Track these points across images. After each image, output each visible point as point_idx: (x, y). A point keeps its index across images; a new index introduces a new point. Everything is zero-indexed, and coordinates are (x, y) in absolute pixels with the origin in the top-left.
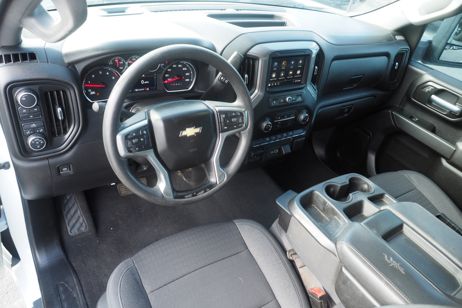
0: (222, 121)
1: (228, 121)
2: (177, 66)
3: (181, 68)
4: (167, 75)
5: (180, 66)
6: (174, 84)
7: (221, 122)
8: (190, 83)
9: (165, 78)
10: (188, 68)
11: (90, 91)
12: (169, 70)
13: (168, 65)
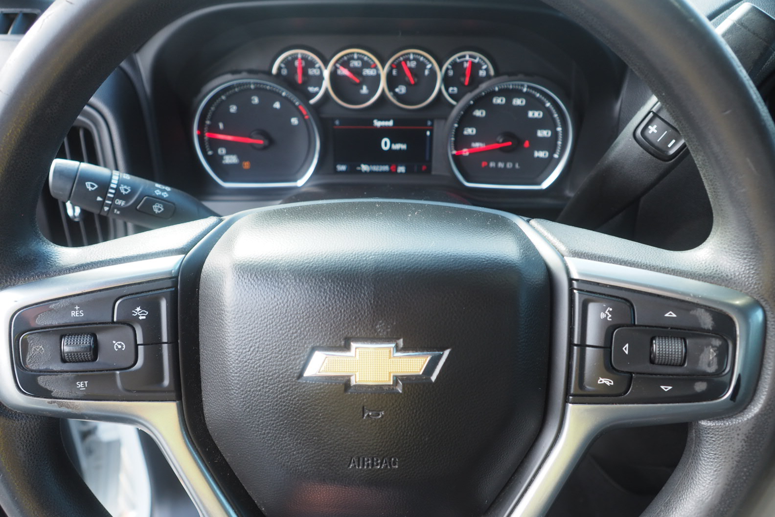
0: (591, 339)
1: (626, 349)
2: (509, 101)
3: (524, 110)
4: (470, 131)
5: (518, 102)
6: (492, 164)
7: (583, 345)
8: (548, 165)
9: (461, 141)
10: (547, 111)
11: (222, 151)
12: (478, 113)
13: (471, 91)
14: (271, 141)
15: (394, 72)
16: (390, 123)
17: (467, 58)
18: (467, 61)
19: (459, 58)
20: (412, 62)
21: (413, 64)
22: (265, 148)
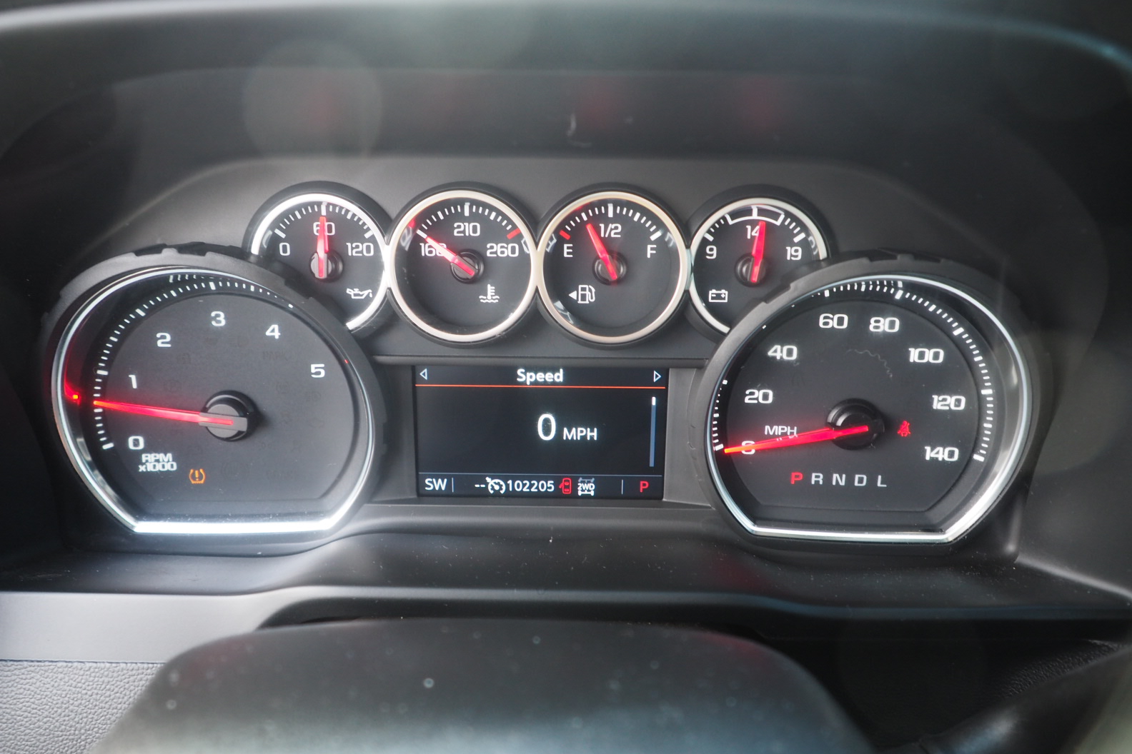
2: (859, 323)
3: (896, 345)
4: (758, 396)
5: (882, 325)
6: (817, 478)
8: (959, 480)
11: (135, 442)
12: (778, 352)
13: (767, 299)
14: (256, 419)
15: (567, 250)
16: (559, 377)
17: (755, 216)
18: (753, 223)
19: (734, 215)
20: (611, 226)
21: (614, 231)
22: (240, 437)
